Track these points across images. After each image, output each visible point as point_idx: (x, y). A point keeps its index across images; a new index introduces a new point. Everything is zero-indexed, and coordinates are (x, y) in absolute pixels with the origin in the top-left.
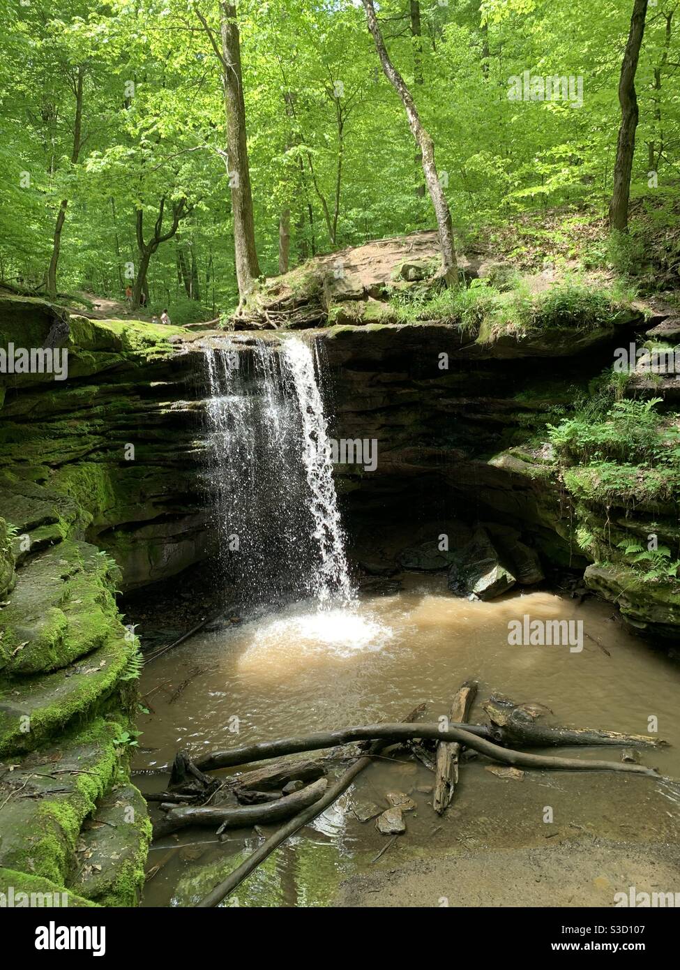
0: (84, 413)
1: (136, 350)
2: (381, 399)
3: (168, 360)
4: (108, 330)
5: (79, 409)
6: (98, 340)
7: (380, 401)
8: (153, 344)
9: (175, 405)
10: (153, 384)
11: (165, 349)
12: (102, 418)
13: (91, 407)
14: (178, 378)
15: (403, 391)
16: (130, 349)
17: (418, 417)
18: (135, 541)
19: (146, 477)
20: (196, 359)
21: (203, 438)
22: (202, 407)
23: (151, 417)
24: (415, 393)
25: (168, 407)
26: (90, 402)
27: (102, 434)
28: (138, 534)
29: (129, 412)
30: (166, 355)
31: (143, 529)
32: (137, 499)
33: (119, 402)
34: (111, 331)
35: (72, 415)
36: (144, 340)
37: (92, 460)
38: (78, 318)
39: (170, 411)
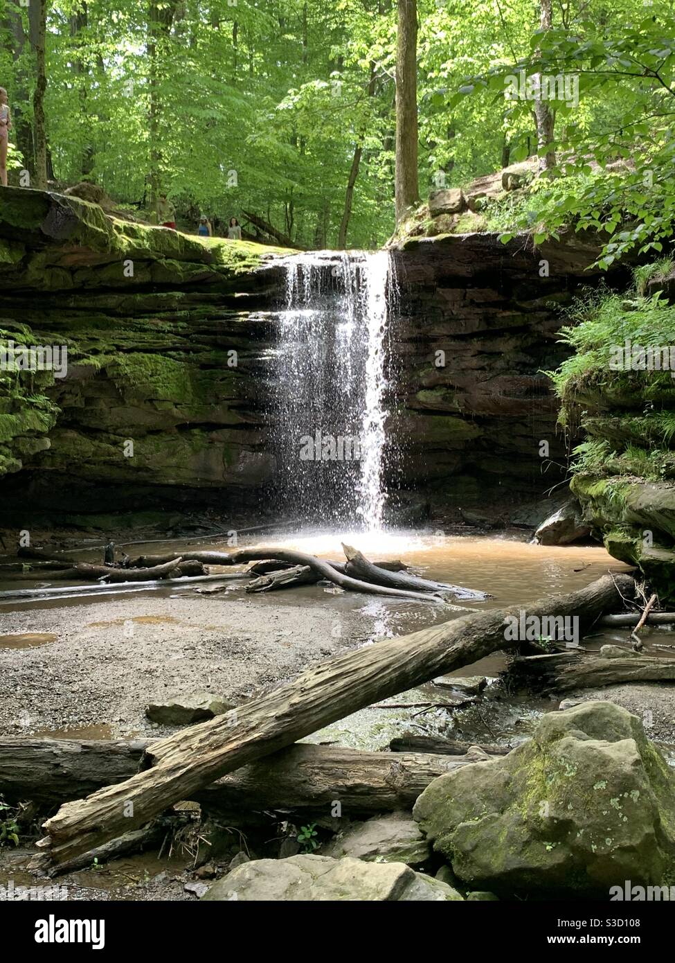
0: (168, 314)
1: (227, 264)
2: (477, 322)
3: (253, 273)
4: (196, 243)
5: (164, 311)
6: (186, 251)
7: (476, 325)
8: (243, 258)
9: (253, 314)
10: (237, 295)
11: (252, 264)
12: (186, 321)
13: (176, 310)
14: (261, 291)
15: (504, 314)
16: (222, 262)
17: (519, 343)
18: (212, 442)
19: (221, 380)
20: (280, 273)
21: (274, 348)
22: (277, 318)
23: (230, 324)
24: (518, 316)
25: (246, 316)
26: (174, 305)
27: (186, 336)
28: (214, 435)
29: (211, 318)
30: (252, 268)
31: (219, 431)
32: (211, 400)
33: (201, 309)
34: (199, 244)
35: (157, 315)
36: (236, 255)
37: (170, 356)
38: (163, 230)
39: (246, 319)
